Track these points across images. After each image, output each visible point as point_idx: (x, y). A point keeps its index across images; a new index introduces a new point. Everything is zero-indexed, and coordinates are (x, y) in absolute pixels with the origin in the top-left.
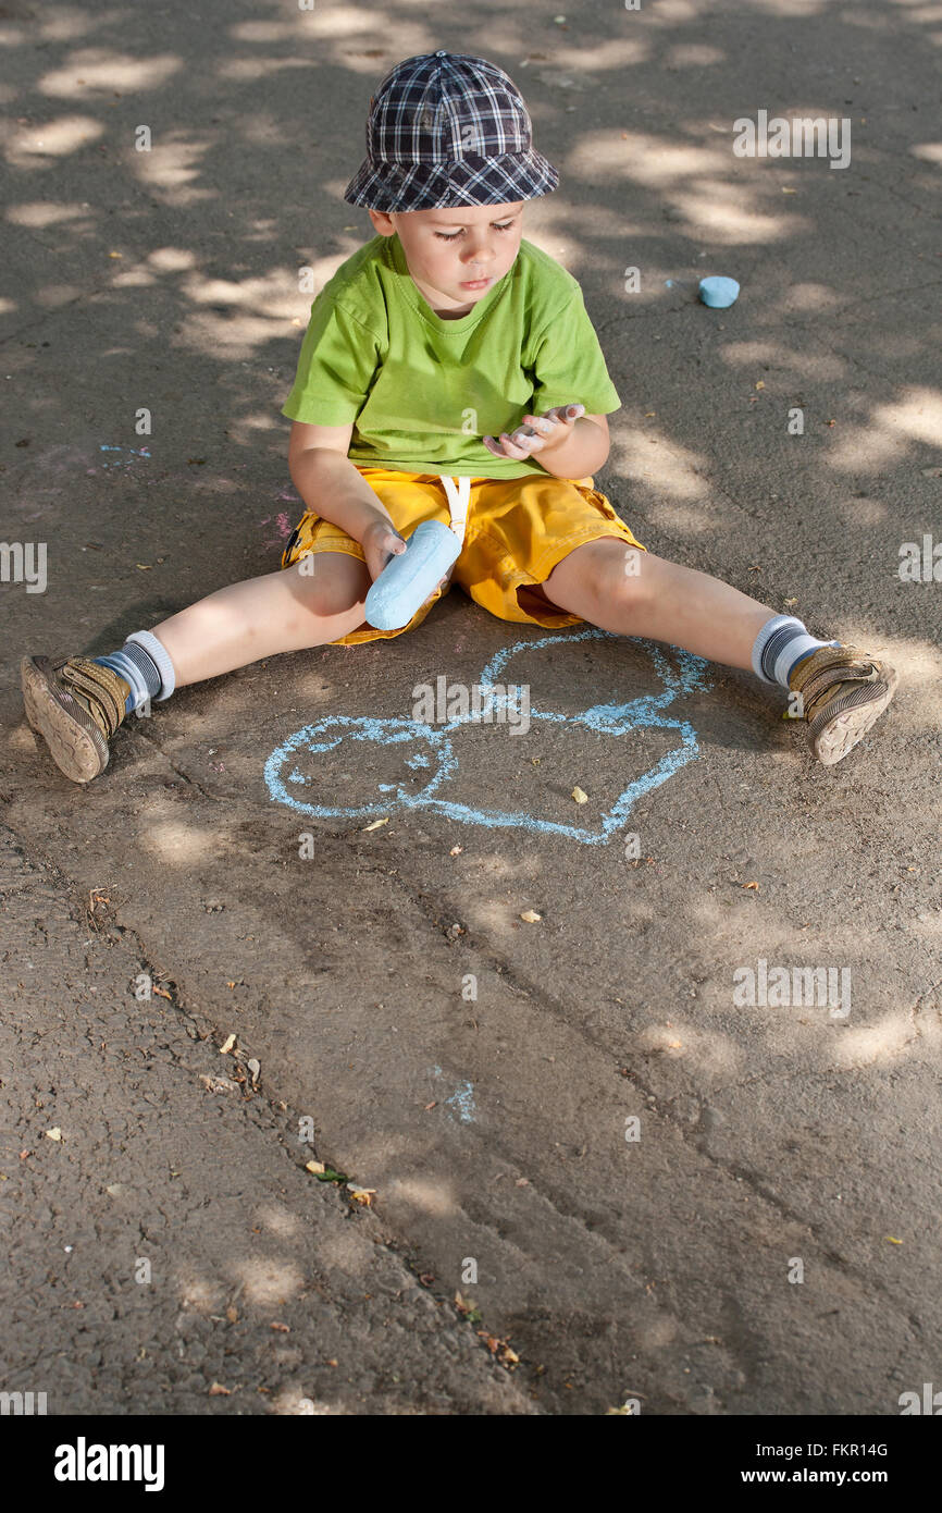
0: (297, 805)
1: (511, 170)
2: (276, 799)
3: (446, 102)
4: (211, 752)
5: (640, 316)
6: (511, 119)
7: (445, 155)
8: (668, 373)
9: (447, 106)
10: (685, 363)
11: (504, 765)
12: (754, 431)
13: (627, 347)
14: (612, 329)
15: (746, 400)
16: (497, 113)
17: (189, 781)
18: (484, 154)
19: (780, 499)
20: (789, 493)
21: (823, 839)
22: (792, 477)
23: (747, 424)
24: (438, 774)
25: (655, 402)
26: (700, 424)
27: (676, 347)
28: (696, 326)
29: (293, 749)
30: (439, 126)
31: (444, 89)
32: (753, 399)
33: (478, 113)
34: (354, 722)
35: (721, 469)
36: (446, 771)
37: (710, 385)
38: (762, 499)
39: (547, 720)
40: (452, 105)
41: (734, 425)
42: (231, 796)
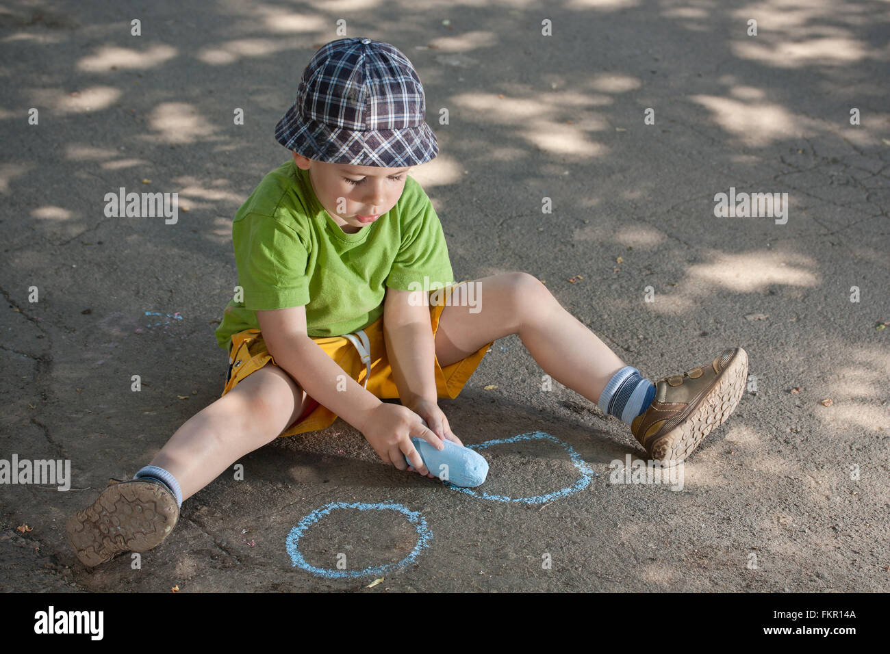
0: (313, 569)
1: (410, 141)
2: (297, 566)
3: (368, 84)
4: (244, 531)
5: (526, 215)
6: (415, 102)
7: (364, 125)
8: (551, 253)
9: (369, 87)
10: (563, 246)
11: (468, 535)
12: (619, 292)
13: (520, 237)
14: (508, 225)
15: (611, 271)
16: (405, 97)
17: (229, 554)
18: (393, 128)
19: (645, 339)
20: (651, 334)
21: (717, 584)
22: (652, 323)
23: (613, 287)
24: (419, 544)
25: (545, 273)
26: (580, 288)
27: (555, 236)
28: (568, 221)
29: (306, 528)
30: (362, 102)
31: (368, 73)
32: (616, 270)
33: (391, 96)
34: (351, 506)
35: (600, 319)
36: (424, 541)
37: (583, 261)
38: (632, 338)
39: (496, 501)
40: (373, 88)
41: (604, 288)
42: (261, 564)
